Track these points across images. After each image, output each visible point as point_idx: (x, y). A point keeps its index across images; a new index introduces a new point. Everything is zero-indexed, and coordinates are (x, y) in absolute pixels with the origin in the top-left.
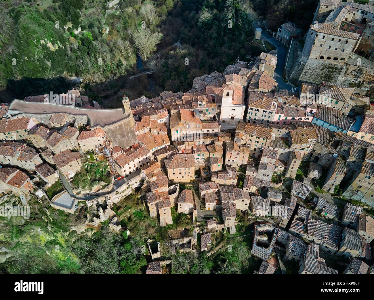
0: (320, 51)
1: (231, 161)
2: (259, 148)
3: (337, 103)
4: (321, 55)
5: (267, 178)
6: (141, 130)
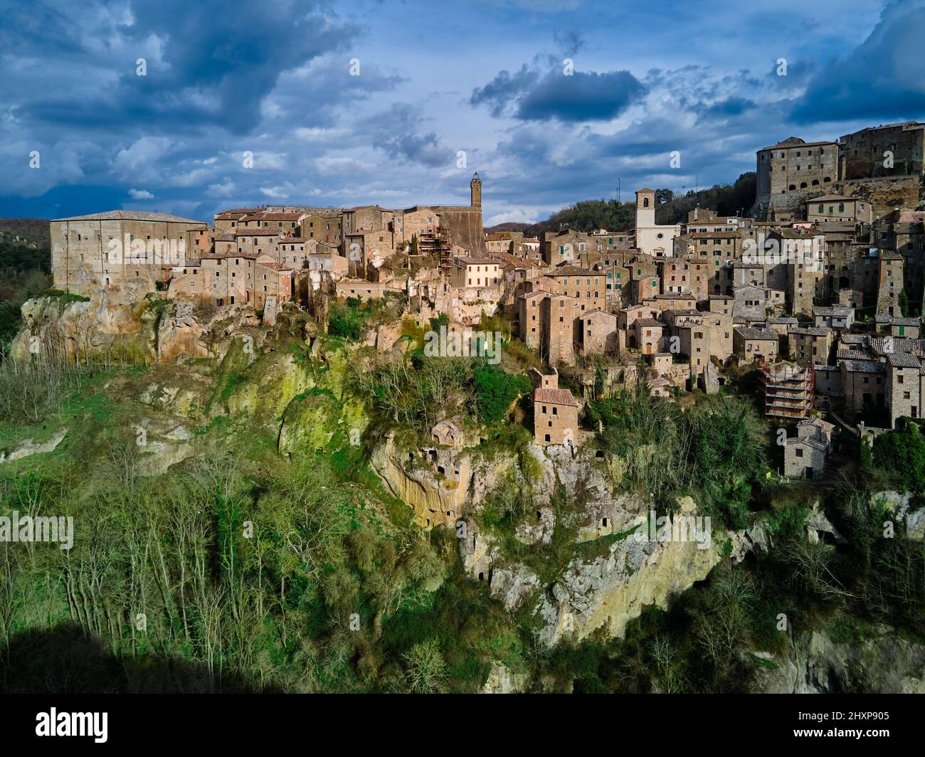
0: (785, 178)
1: (675, 290)
2: (724, 268)
3: (841, 209)
4: (790, 184)
5: (756, 310)
6: (495, 242)
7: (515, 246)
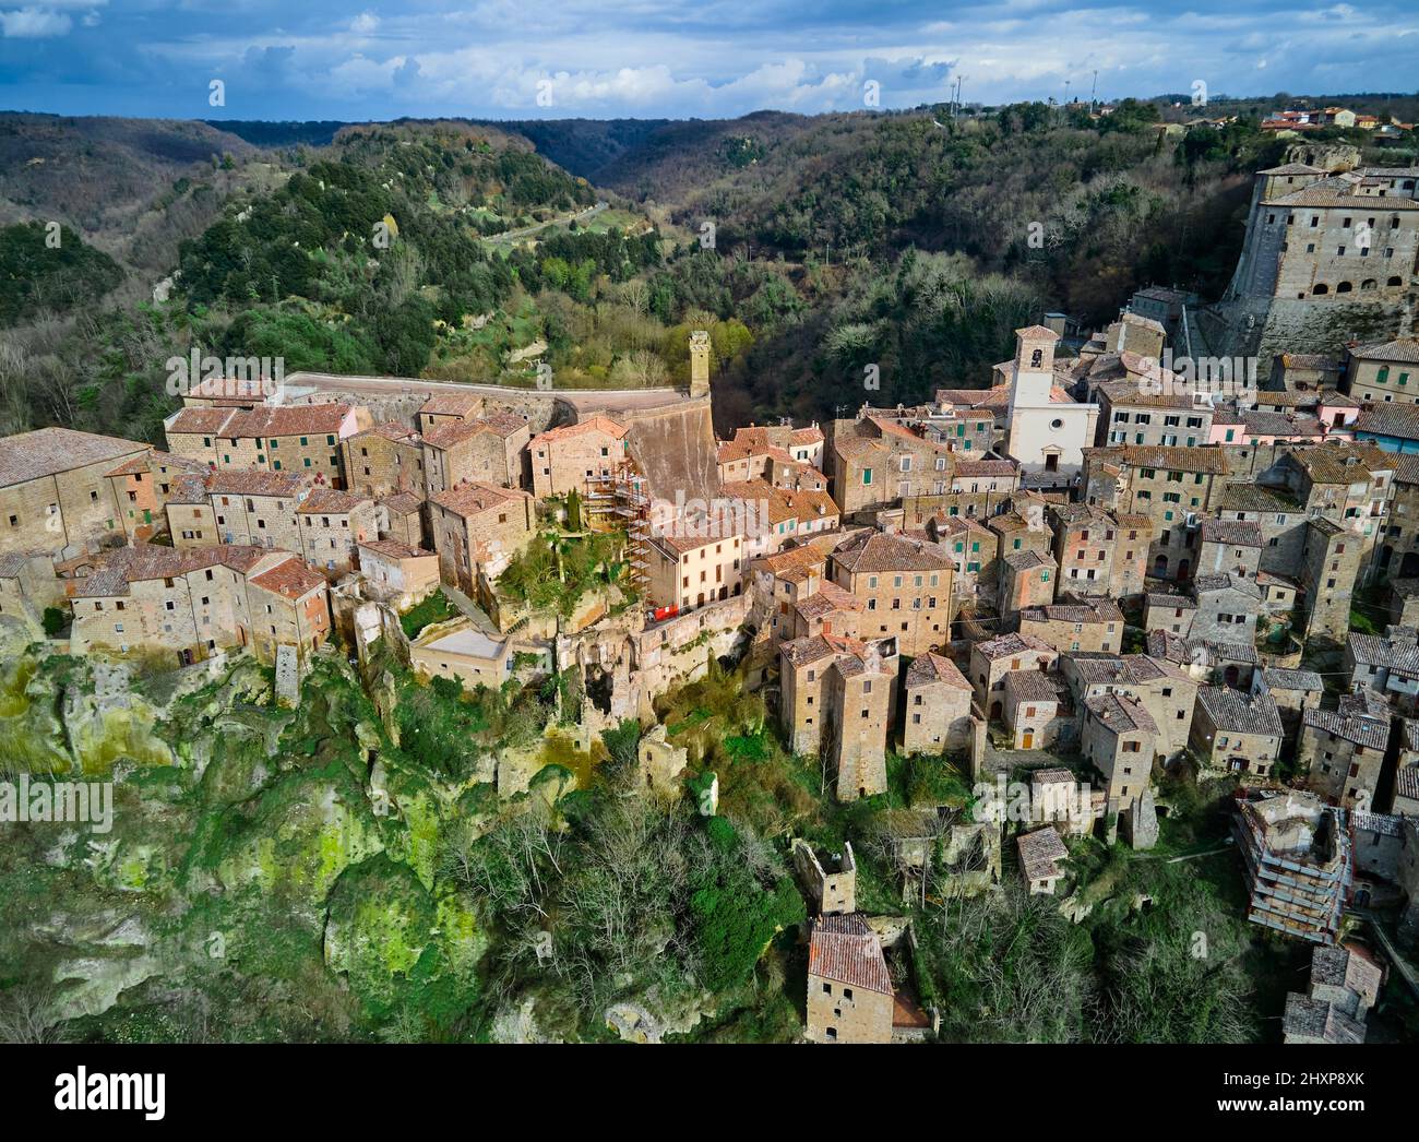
0: (1309, 269)
1: (1082, 575)
2: (1182, 527)
4: (1317, 281)
5: (1237, 632)
6: (737, 464)
7: (776, 469)
